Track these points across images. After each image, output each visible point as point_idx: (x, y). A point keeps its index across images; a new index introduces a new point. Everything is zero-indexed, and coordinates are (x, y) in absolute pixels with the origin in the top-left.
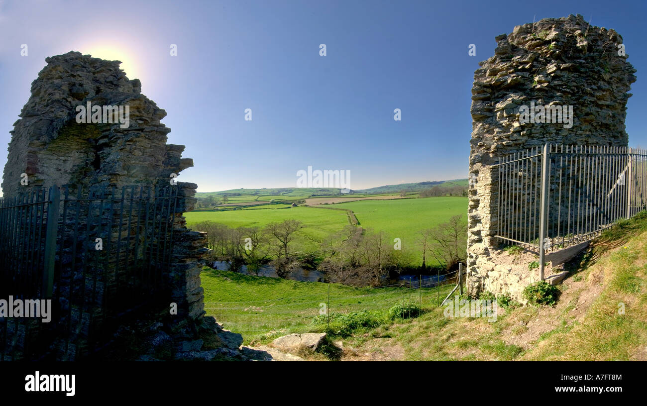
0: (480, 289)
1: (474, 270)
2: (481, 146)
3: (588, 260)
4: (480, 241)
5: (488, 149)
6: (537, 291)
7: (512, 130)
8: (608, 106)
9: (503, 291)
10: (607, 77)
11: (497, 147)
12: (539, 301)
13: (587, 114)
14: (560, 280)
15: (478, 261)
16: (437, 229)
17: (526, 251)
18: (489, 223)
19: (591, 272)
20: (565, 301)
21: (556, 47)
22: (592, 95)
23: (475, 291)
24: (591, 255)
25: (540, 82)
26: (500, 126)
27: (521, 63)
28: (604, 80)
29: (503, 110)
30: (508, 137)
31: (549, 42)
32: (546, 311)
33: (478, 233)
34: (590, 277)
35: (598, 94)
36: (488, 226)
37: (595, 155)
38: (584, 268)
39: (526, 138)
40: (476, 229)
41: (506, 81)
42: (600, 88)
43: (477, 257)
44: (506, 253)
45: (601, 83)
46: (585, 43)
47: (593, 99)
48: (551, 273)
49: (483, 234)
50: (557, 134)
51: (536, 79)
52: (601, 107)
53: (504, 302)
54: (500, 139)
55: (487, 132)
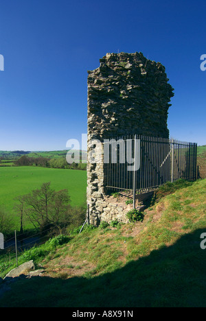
0: (99, 221)
1: (94, 209)
2: (94, 129)
3: (154, 201)
4: (97, 190)
5: (99, 132)
6: (134, 213)
7: (111, 122)
8: (157, 112)
9: (113, 219)
10: (157, 94)
11: (104, 131)
12: (135, 219)
13: (147, 117)
14: (142, 209)
15: (96, 203)
16: (32, 195)
17: (122, 196)
18: (103, 178)
19: (157, 206)
20: (147, 219)
21: (131, 74)
22: (150, 106)
23: (95, 222)
24: (156, 198)
25: (123, 94)
26: (104, 118)
27: (114, 81)
28: (155, 96)
29: (105, 109)
30: (109, 126)
31: (127, 70)
32: (139, 223)
33: (96, 185)
34: (157, 208)
35: (153, 105)
36: (102, 180)
37: (150, 142)
38: (153, 204)
39: (117, 128)
40: (94, 182)
41: (107, 90)
42: (154, 102)
43: (96, 200)
44: (112, 197)
45: (154, 98)
46: (145, 73)
47: (150, 108)
48: (138, 206)
49: (99, 185)
50: (132, 127)
51: (122, 92)
52: (153, 112)
53: (115, 224)
54: (105, 127)
55: (97, 121)
